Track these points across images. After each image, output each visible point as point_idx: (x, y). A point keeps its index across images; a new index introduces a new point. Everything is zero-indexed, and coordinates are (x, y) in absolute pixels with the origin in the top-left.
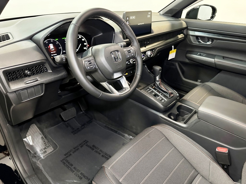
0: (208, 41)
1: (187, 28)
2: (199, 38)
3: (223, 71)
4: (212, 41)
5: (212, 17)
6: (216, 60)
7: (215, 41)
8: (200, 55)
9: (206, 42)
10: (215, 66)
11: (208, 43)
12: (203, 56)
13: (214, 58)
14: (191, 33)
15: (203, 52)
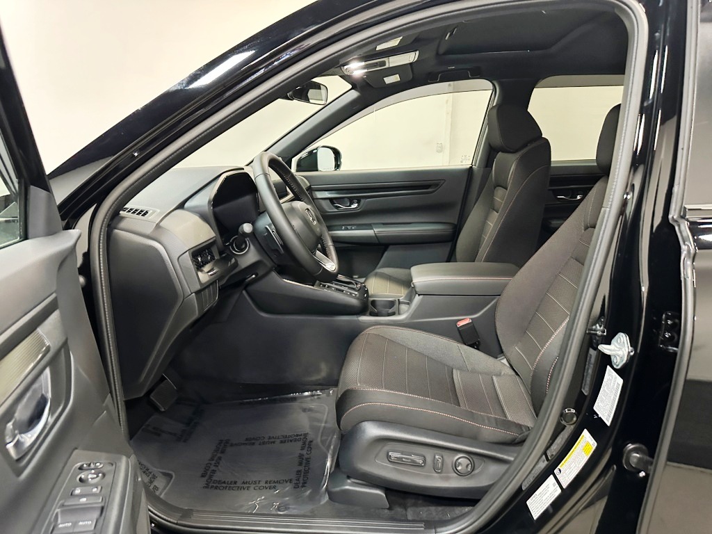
0: (352, 203)
1: (309, 189)
2: (335, 201)
3: (391, 247)
4: (359, 202)
5: (337, 166)
6: (376, 230)
7: (363, 201)
8: (347, 229)
9: (350, 206)
10: (377, 242)
11: (353, 206)
12: (351, 229)
13: (372, 229)
14: (319, 195)
15: (350, 223)
